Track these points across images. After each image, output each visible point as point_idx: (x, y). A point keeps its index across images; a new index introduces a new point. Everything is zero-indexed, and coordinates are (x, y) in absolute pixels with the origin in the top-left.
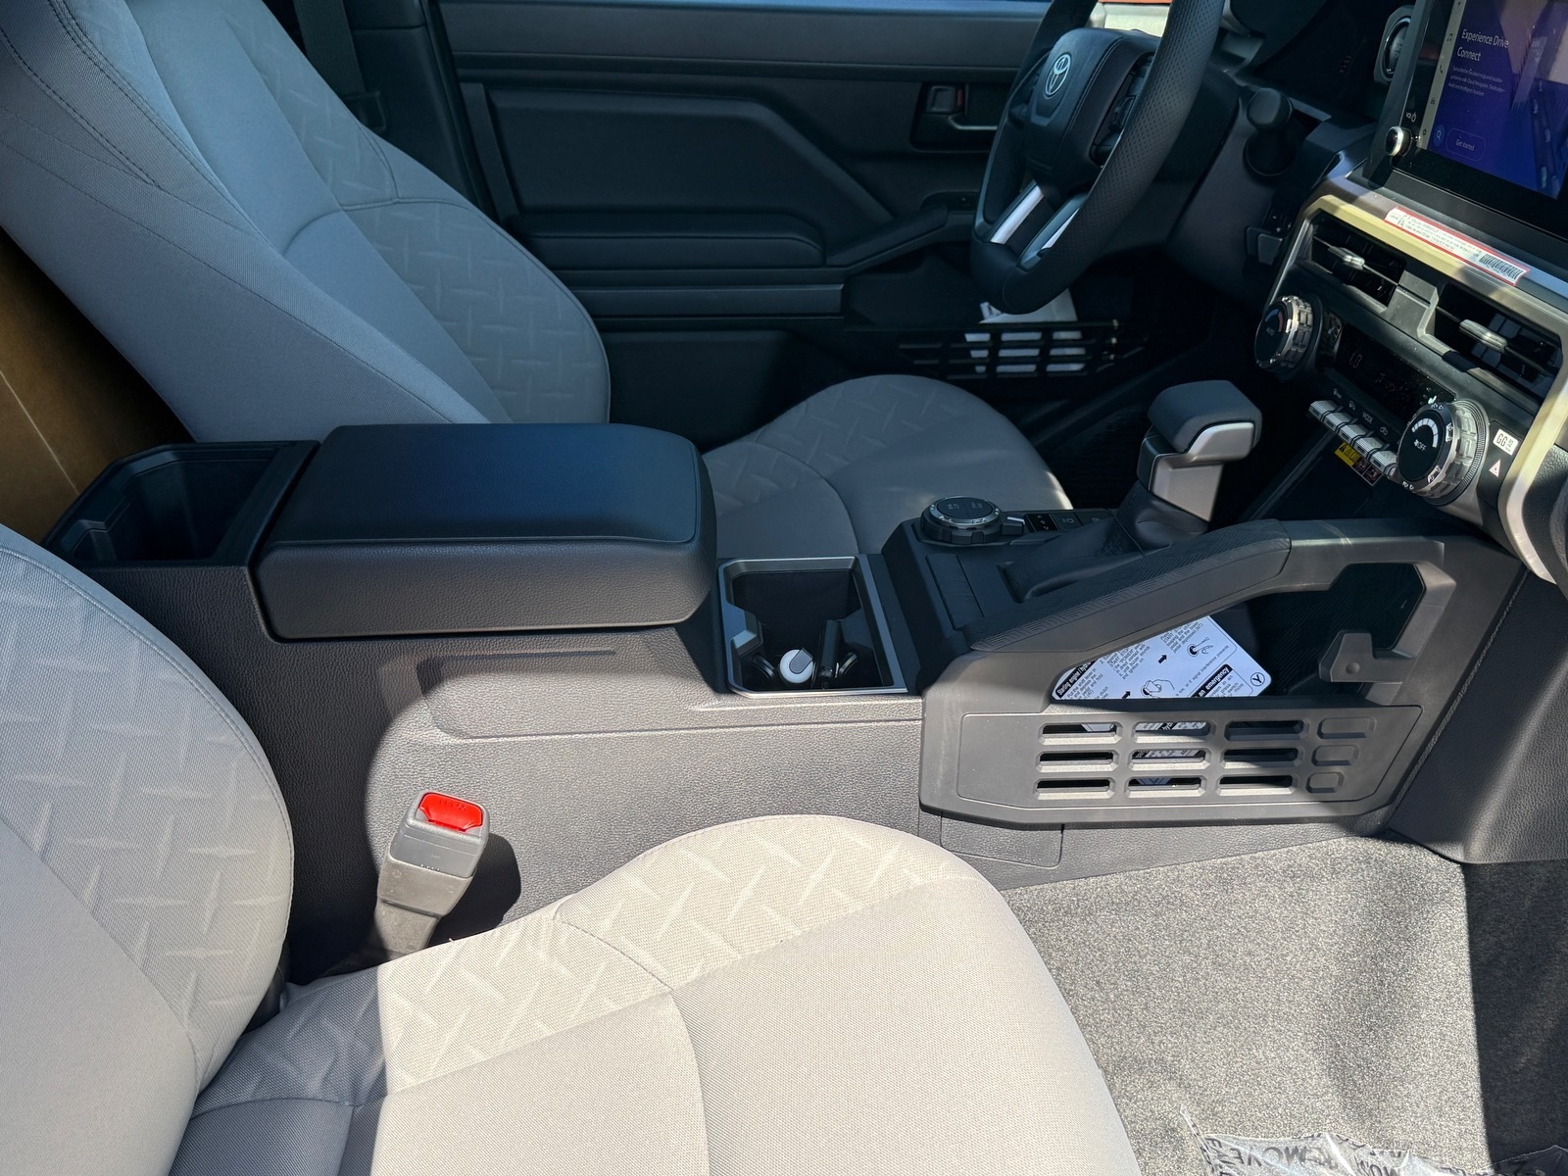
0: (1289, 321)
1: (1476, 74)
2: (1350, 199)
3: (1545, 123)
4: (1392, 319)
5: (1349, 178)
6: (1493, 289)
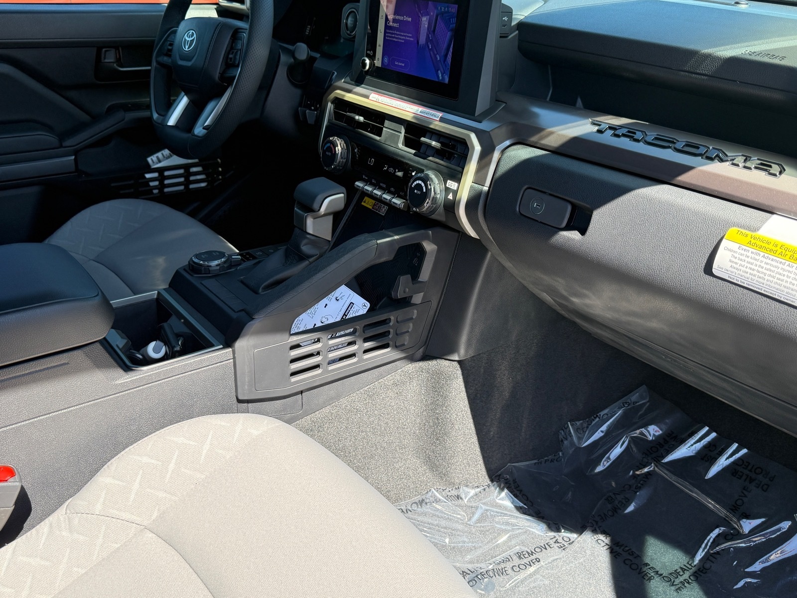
0: (337, 148)
1: (398, 33)
2: (349, 91)
3: (436, 53)
4: (385, 141)
5: (344, 82)
6: (431, 123)
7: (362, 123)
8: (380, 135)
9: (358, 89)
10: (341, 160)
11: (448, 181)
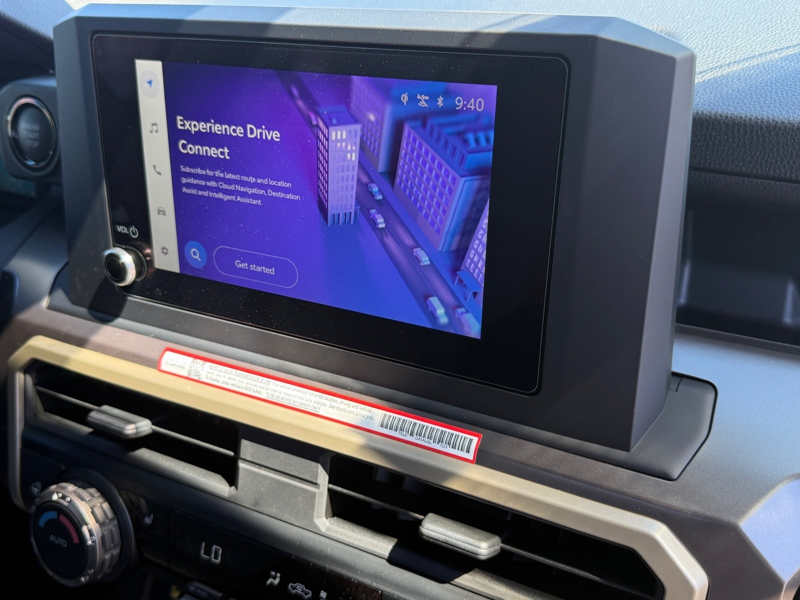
0: (85, 530)
1: (230, 176)
2: (80, 342)
3: (409, 241)
4: (256, 504)
5: (50, 307)
6: (449, 475)
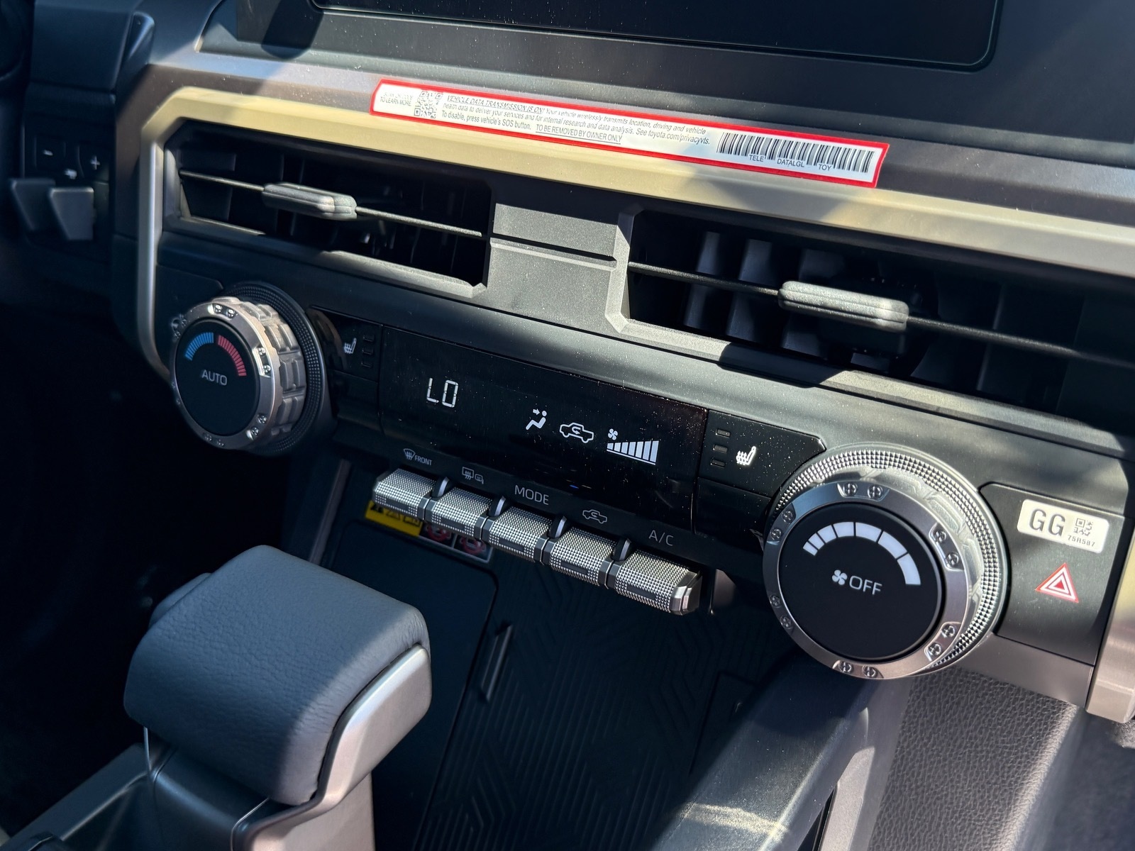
5: (204, 50)
7: (350, 222)
8: (476, 274)
9: (292, 72)
10: (287, 401)
11: (1028, 506)
